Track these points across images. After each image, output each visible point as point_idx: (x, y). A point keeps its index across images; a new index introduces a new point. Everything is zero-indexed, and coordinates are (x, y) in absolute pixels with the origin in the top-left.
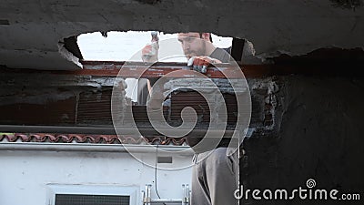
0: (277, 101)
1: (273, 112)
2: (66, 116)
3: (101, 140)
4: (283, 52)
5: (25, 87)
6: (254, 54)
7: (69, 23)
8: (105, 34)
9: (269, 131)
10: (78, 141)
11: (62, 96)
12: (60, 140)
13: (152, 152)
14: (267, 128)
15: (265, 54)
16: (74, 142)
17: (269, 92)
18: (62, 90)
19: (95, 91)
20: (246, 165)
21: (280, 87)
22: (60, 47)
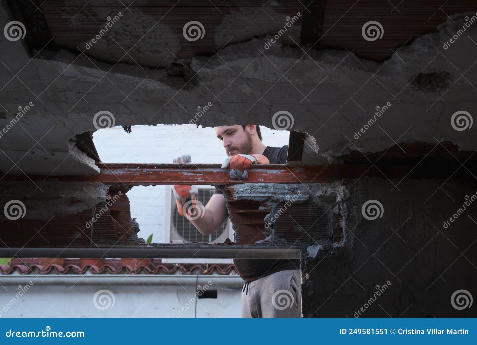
0: (349, 211)
1: (343, 224)
2: (78, 235)
3: (124, 270)
4: (353, 148)
6: (317, 151)
7: (83, 115)
8: (128, 129)
9: (338, 248)
10: (93, 271)
11: (74, 209)
12: (70, 271)
13: (190, 285)
14: (336, 245)
15: (331, 152)
16: (89, 274)
17: (338, 199)
20: (310, 293)
21: (351, 193)
22: (71, 146)
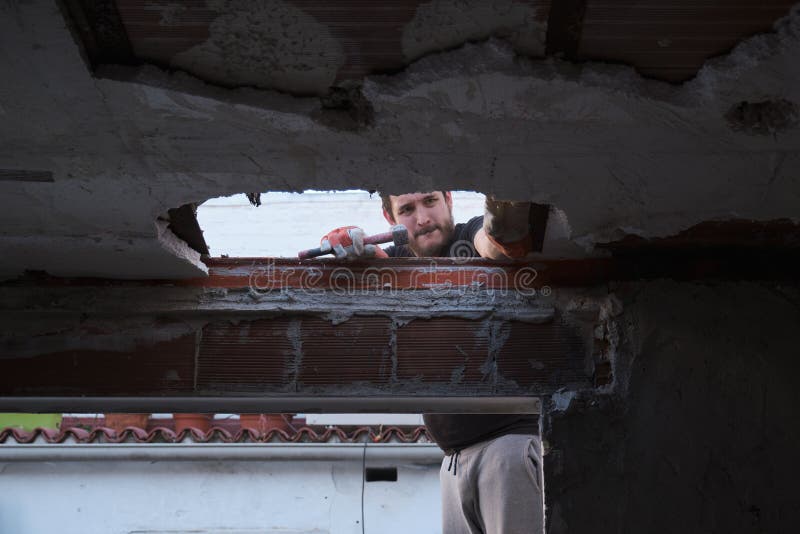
0: (621, 335)
1: (612, 356)
2: (174, 376)
3: (246, 436)
4: (629, 230)
5: (85, 316)
6: (568, 235)
7: (181, 176)
8: (255, 200)
9: (605, 397)
10: (196, 438)
11: (167, 333)
12: (157, 437)
13: (353, 459)
14: (601, 390)
15: (591, 236)
16: (188, 442)
17: (603, 315)
18: (164, 319)
19: (235, 322)
21: (625, 306)
22: (161, 229)
